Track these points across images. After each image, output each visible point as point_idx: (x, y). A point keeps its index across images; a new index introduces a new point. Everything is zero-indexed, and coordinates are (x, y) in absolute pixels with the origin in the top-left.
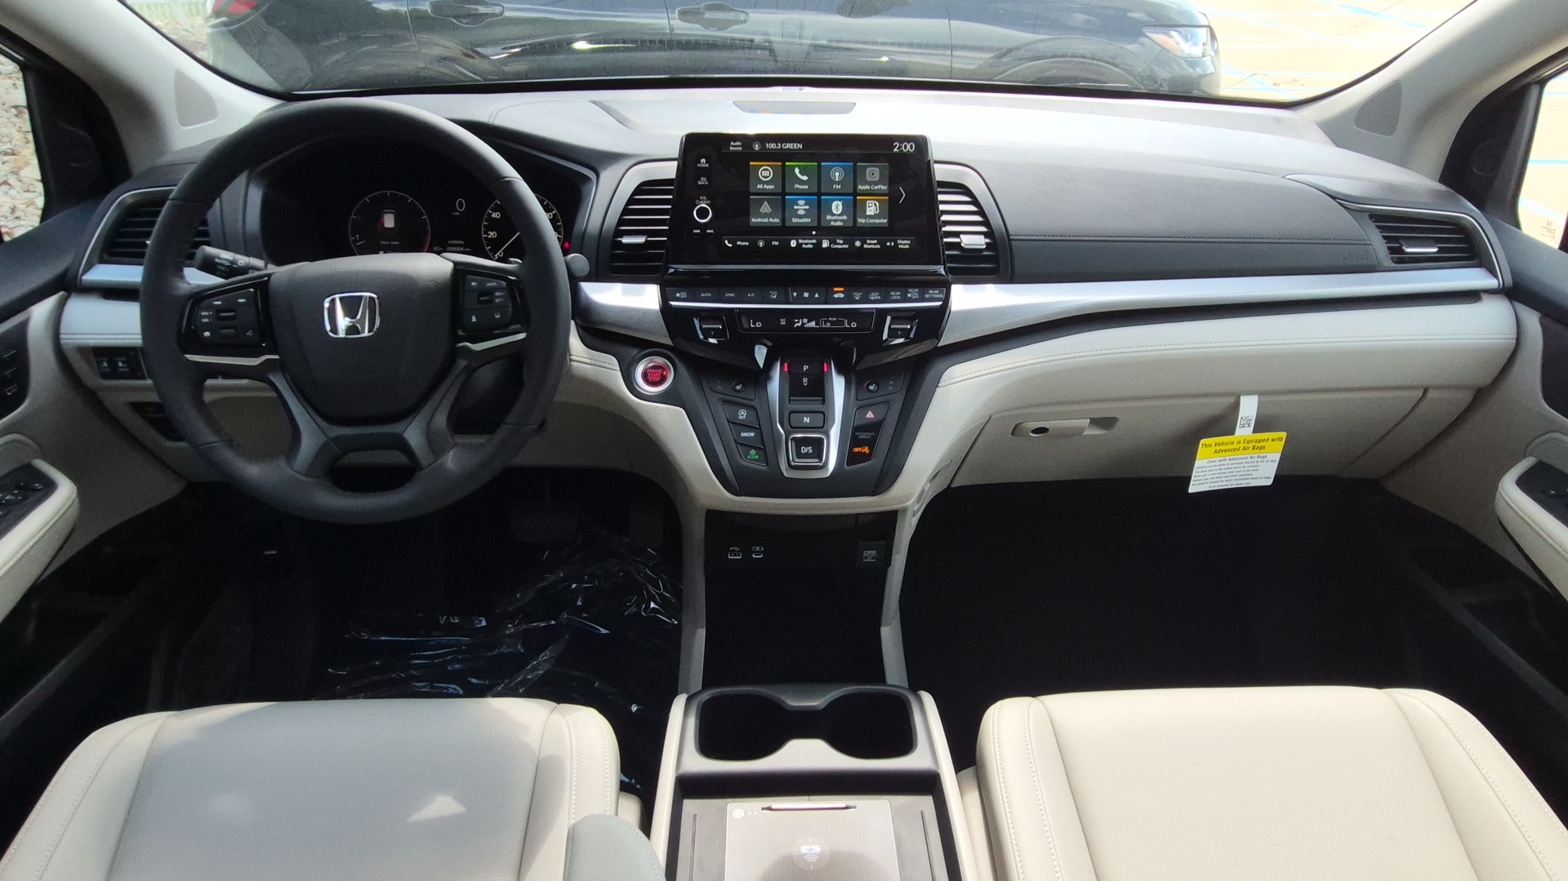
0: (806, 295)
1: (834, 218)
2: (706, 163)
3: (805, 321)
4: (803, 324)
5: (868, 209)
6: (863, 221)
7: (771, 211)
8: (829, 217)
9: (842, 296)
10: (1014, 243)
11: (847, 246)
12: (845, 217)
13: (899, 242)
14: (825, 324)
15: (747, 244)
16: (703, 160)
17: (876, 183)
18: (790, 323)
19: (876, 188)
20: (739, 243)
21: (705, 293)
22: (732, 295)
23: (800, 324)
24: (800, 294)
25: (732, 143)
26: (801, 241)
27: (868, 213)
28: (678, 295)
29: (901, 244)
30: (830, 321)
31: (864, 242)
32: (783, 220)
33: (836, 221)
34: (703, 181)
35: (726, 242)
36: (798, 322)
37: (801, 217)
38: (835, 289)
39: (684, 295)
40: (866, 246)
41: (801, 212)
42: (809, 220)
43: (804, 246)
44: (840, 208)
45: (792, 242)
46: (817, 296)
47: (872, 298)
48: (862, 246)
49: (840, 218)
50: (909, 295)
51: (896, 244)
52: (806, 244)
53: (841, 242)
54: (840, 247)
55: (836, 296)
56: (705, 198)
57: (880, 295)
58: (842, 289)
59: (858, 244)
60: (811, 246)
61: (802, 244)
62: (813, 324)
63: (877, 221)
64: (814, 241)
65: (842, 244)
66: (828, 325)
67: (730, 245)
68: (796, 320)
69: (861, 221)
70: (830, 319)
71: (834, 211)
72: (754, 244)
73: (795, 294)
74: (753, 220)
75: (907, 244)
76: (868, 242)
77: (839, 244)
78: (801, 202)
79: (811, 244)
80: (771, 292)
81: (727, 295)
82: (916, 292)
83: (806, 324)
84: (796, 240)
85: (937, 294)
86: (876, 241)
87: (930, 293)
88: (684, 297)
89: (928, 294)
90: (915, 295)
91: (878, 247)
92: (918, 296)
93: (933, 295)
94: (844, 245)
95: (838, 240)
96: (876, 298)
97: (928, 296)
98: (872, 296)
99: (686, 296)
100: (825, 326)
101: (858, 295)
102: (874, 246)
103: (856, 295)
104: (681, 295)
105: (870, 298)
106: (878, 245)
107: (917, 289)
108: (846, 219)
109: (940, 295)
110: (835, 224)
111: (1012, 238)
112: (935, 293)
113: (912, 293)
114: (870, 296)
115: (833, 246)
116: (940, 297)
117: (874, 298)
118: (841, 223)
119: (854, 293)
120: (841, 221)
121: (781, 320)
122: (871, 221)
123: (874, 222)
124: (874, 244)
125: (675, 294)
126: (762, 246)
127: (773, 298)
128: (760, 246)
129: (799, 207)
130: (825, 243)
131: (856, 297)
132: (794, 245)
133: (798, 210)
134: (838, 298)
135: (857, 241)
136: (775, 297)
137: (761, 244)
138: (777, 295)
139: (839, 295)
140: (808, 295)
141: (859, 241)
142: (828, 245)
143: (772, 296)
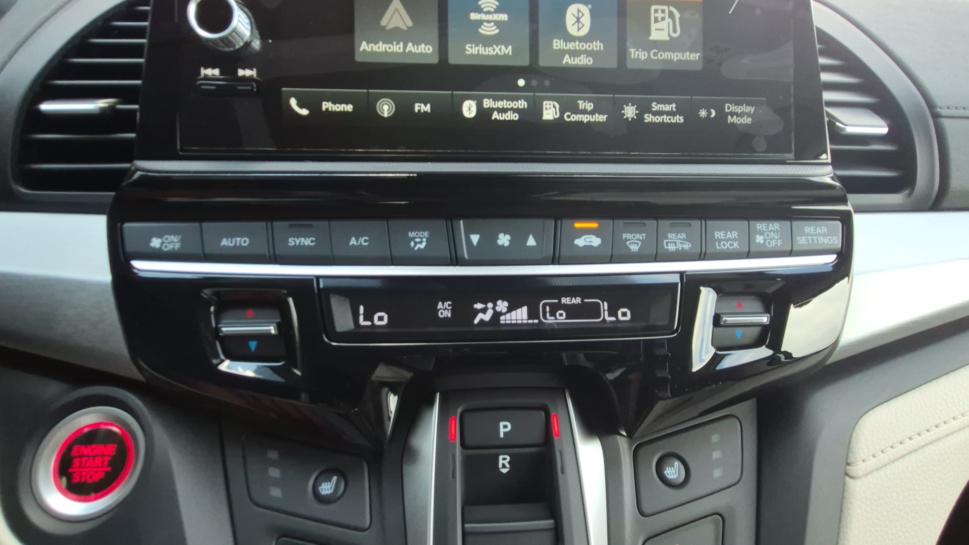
0: (504, 240)
1: (571, 46)
3: (502, 306)
4: (497, 315)
5: (654, 26)
6: (643, 55)
7: (410, 23)
8: (558, 44)
9: (596, 241)
10: (946, 123)
11: (603, 118)
12: (597, 46)
13: (729, 108)
14: (553, 314)
15: (349, 108)
18: (463, 313)
20: (326, 106)
21: (231, 235)
22: (307, 242)
23: (487, 317)
24: (489, 239)
26: (488, 103)
27: (655, 36)
29: (732, 114)
30: (565, 307)
31: (644, 109)
32: (443, 49)
33: (575, 53)
35: (293, 102)
36: (484, 311)
37: (488, 41)
38: (578, 225)
39: (173, 242)
40: (648, 118)
41: (488, 30)
42: (509, 50)
43: (495, 116)
44: (586, 20)
45: (466, 104)
46: (531, 242)
47: (672, 248)
48: (640, 116)
49: (585, 46)
50: (759, 239)
51: (722, 115)
52: (503, 111)
53: (590, 106)
54: (585, 118)
55: (580, 242)
57: (688, 239)
58: (594, 225)
60: (515, 117)
61: (491, 110)
62: (521, 315)
63: (676, 56)
64: (522, 104)
65: (592, 113)
66: (561, 317)
67: (304, 112)
68: (479, 306)
69: (637, 55)
71: (572, 30)
72: (366, 110)
73: (475, 238)
74: (364, 46)
75: (749, 115)
76: (656, 107)
77: (584, 112)
78: (488, 4)
79: (514, 110)
80: (411, 234)
81: (292, 242)
82: (774, 232)
83: (505, 314)
84: (476, 102)
85: (824, 235)
86: (674, 105)
87: (808, 235)
88: (173, 249)
89: (803, 238)
90: (774, 238)
91: (679, 120)
92: (781, 240)
93: (815, 238)
94: (597, 115)
95: (580, 102)
96: (680, 247)
97: (801, 242)
98: (670, 242)
99: (180, 244)
100: (553, 318)
101: (637, 240)
102: (670, 119)
103: (629, 240)
104: (167, 239)
105: (666, 247)
106: (678, 117)
107: (775, 224)
108: (602, 49)
109: (829, 239)
110: (574, 61)
111: (944, 112)
112: (819, 235)
113: (764, 232)
114: (665, 241)
115: (569, 117)
116: (831, 243)
117: (675, 248)
118: (588, 59)
119: (624, 235)
120: (588, 53)
121: (440, 305)
122: (661, 56)
123: (669, 58)
124: (668, 113)
125: (150, 241)
126: (388, 114)
127: (416, 248)
128: (383, 114)
129: (483, 17)
130: (550, 108)
131: (630, 244)
132: (470, 113)
133: (480, 23)
134: (585, 246)
135: (627, 105)
136: (422, 246)
137: (386, 108)
138: (427, 241)
139: (587, 240)
140: (510, 241)
141: (633, 105)
142: (556, 114)
143: (416, 243)
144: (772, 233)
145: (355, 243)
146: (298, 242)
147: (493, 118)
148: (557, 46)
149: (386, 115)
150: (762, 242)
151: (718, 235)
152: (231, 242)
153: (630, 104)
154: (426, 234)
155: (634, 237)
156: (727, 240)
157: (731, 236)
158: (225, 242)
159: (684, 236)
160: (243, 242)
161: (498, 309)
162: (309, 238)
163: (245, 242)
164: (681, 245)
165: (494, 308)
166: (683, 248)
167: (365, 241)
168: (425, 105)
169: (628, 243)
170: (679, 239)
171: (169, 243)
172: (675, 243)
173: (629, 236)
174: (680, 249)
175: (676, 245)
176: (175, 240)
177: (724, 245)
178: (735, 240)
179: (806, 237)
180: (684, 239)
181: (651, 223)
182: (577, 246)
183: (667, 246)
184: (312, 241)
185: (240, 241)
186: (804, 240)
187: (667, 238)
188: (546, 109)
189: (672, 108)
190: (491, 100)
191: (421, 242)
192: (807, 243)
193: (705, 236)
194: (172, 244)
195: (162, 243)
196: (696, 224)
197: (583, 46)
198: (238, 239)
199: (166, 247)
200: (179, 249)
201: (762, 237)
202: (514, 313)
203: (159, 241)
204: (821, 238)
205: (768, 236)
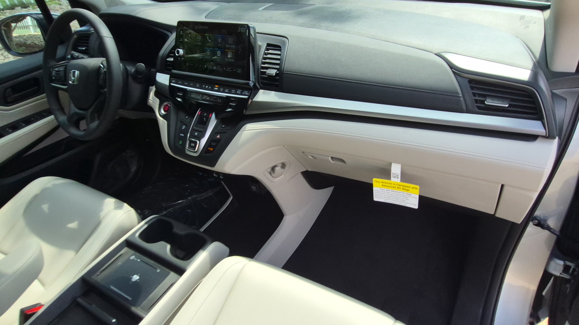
0: (207, 87)
4: (206, 98)
5: (228, 55)
6: (227, 60)
9: (217, 89)
10: (283, 74)
11: (221, 69)
12: (221, 58)
14: (212, 99)
15: (193, 65)
16: (182, 32)
17: (232, 44)
19: (231, 46)
22: (186, 83)
25: (190, 25)
27: (229, 57)
29: (238, 71)
30: (214, 98)
31: (226, 69)
33: (218, 59)
34: (181, 40)
35: (187, 63)
36: (204, 97)
37: (208, 56)
38: (216, 86)
40: (227, 70)
44: (220, 54)
46: (210, 88)
47: (226, 91)
50: (238, 92)
51: (237, 70)
52: (209, 67)
53: (219, 67)
54: (219, 69)
55: (215, 89)
56: (182, 46)
57: (228, 91)
58: (218, 86)
59: (224, 69)
62: (208, 98)
63: (231, 60)
64: (212, 66)
71: (218, 55)
73: (204, 86)
75: (240, 71)
76: (228, 68)
78: (208, 50)
80: (197, 84)
84: (206, 65)
87: (245, 93)
91: (231, 71)
92: (241, 93)
97: (243, 93)
107: (241, 90)
111: (284, 72)
115: (217, 69)
118: (220, 60)
122: (229, 60)
124: (229, 70)
133: (207, 53)
142: (215, 68)
151: (233, 90)
154: (199, 84)
156: (233, 92)
158: (179, 82)
171: (174, 82)
173: (221, 89)
190: (208, 65)
191: (198, 86)
193: (231, 90)
198: (181, 82)
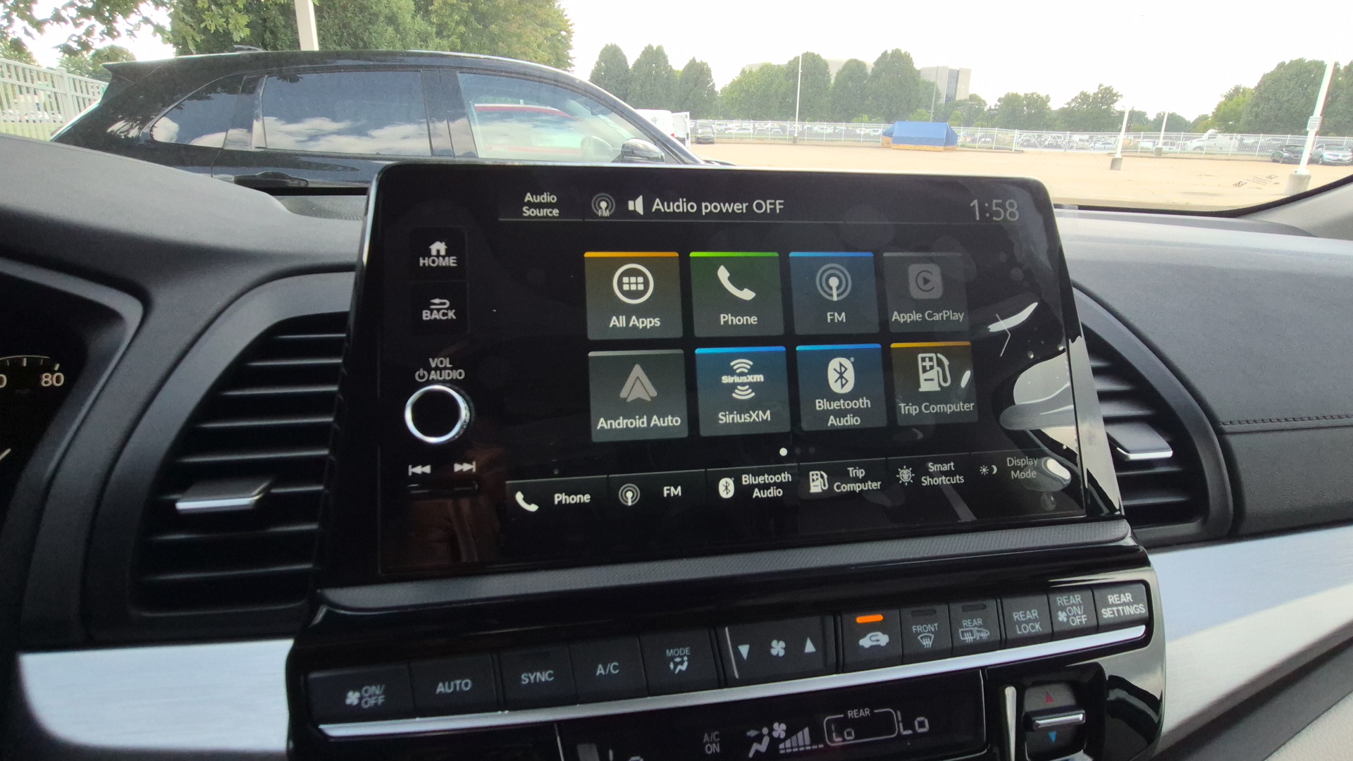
0: (778, 648)
1: (835, 405)
2: (449, 253)
3: (779, 729)
4: (775, 742)
5: (922, 376)
6: (914, 410)
7: (654, 393)
8: (821, 405)
9: (883, 639)
11: (875, 485)
12: (864, 403)
13: (1011, 462)
14: (840, 733)
15: (586, 498)
16: (439, 247)
17: (936, 306)
18: (735, 745)
19: (937, 317)
20: (559, 498)
21: (448, 678)
22: (544, 677)
23: (763, 747)
24: (760, 649)
25: (528, 197)
26: (747, 479)
27: (925, 387)
28: (352, 698)
29: (1016, 468)
30: (853, 723)
31: (920, 470)
32: (693, 420)
33: (840, 414)
34: (439, 310)
35: (519, 497)
36: (759, 739)
37: (743, 407)
38: (861, 619)
39: (374, 695)
40: (926, 481)
41: (743, 394)
42: (768, 416)
43: (756, 493)
44: (850, 375)
45: (723, 482)
46: (810, 647)
47: (968, 638)
48: (917, 480)
49: (852, 404)
50: (1062, 617)
51: (1004, 471)
52: (765, 487)
53: (861, 473)
54: (857, 487)
55: (866, 642)
56: (447, 362)
57: (985, 625)
58: (878, 618)
59: (905, 475)
60: (777, 493)
61: (752, 487)
62: (802, 740)
63: (949, 409)
64: (785, 477)
65: (864, 480)
66: (850, 737)
67: (533, 508)
68: (752, 733)
69: (907, 409)
70: (852, 714)
71: (836, 387)
72: (606, 499)
73: (744, 650)
74: (602, 423)
75: (1032, 468)
76: (932, 467)
78: (741, 364)
79: (778, 485)
80: (669, 653)
81: (526, 678)
82: (1076, 605)
83: (784, 740)
84: (733, 479)
85: (1129, 604)
86: (952, 464)
87: (1113, 605)
88: (376, 704)
89: (1108, 609)
90: (1078, 614)
91: (960, 480)
92: (1085, 616)
93: (1120, 608)
94: (870, 483)
95: (850, 469)
96: (977, 636)
97: (1107, 614)
98: (966, 632)
99: (383, 697)
100: (840, 739)
101: (928, 632)
102: (949, 480)
103: (921, 633)
104: (366, 691)
105: (962, 639)
106: (958, 477)
107: (1076, 596)
108: (869, 406)
109: (1136, 608)
110: (840, 422)
111: (1227, 428)
112: (1124, 604)
113: (1066, 607)
114: (960, 630)
115: (838, 487)
116: (1138, 612)
117: (972, 638)
118: (855, 418)
119: (914, 627)
120: (855, 412)
121: (706, 738)
122: (933, 409)
123: (942, 411)
124: (946, 474)
125: (345, 697)
126: (632, 502)
127: (677, 671)
128: (627, 502)
129: (737, 379)
130: (817, 479)
131: (922, 638)
132: (727, 493)
133: (733, 386)
134: (872, 647)
135: (902, 468)
136: (684, 667)
137: (629, 495)
138: (688, 660)
139: (873, 638)
140: (785, 649)
141: (908, 468)
142: (825, 485)
143: (676, 664)
144: (1074, 607)
145: (603, 672)
146: (532, 678)
147: (754, 496)
148: (820, 407)
149: (630, 504)
150: (1065, 620)
151: (1017, 616)
152: (449, 688)
153: (905, 467)
154: (687, 651)
155: (925, 628)
156: (1028, 622)
157: (1031, 616)
158: (441, 688)
159: (980, 621)
160: (465, 685)
161: (775, 734)
162: (546, 671)
163: (466, 685)
164: (979, 634)
165: (770, 734)
166: (981, 637)
167: (615, 668)
168: (676, 489)
169: (919, 637)
170: (975, 626)
171: (370, 697)
172: (971, 631)
173: (919, 628)
174: (978, 638)
175: (973, 635)
176: (378, 692)
177: (1025, 629)
178: (1035, 620)
179: (1110, 609)
180: (980, 626)
181: (942, 609)
182: (862, 647)
183: (963, 636)
184: (550, 676)
185: (461, 684)
186: (1109, 613)
187: (962, 627)
188: (813, 480)
189: (950, 466)
190: (750, 475)
191: (682, 663)
192: (1113, 616)
193: (1003, 620)
194: (373, 698)
195: (361, 699)
196: (991, 604)
197: (848, 405)
198: (458, 682)
199: (366, 703)
200: (383, 703)
201: (1064, 614)
202: (794, 738)
203: (357, 695)
204: (1127, 607)
205: (1070, 611)
